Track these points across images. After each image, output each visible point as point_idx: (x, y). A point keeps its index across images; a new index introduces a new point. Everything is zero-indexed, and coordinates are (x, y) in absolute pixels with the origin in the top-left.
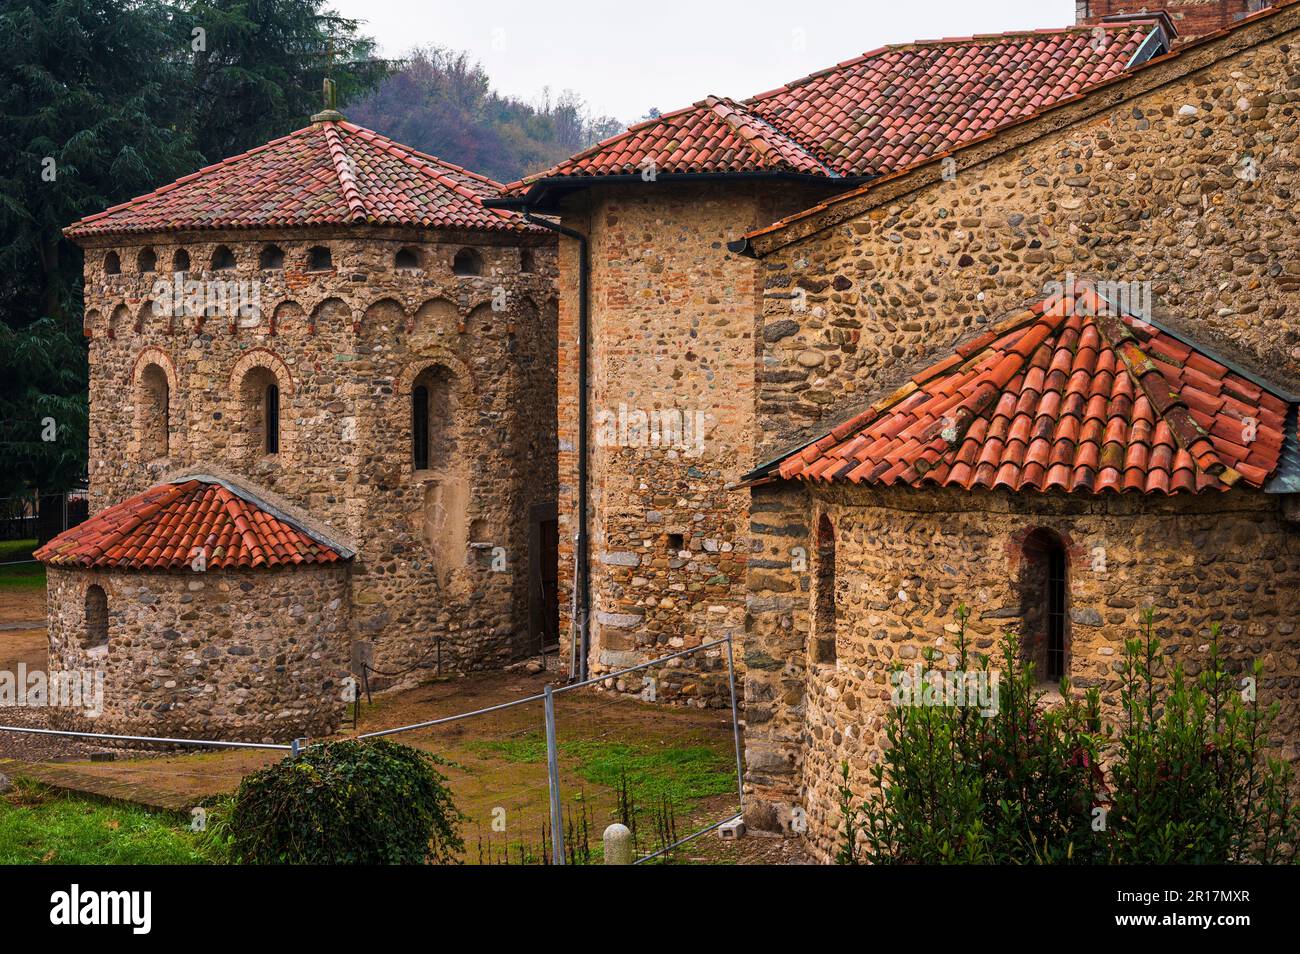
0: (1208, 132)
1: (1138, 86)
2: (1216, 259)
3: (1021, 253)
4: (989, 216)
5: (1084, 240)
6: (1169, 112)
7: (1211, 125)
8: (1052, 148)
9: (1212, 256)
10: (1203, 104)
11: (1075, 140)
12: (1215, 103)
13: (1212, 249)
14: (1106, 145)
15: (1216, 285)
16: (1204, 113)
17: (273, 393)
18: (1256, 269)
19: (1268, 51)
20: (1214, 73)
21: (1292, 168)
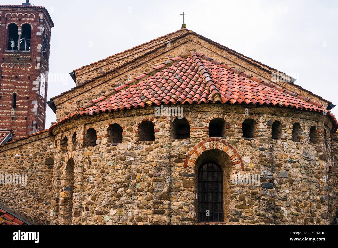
0: (22, 161)
1: (5, 148)
2: (22, 194)
6: (12, 155)
7: (23, 160)
9: (21, 193)
10: (21, 154)
12: (24, 154)
13: (21, 191)
15: (22, 200)
16: (21, 156)
18: (32, 196)
19: (38, 143)
20: (24, 147)
21: (43, 172)
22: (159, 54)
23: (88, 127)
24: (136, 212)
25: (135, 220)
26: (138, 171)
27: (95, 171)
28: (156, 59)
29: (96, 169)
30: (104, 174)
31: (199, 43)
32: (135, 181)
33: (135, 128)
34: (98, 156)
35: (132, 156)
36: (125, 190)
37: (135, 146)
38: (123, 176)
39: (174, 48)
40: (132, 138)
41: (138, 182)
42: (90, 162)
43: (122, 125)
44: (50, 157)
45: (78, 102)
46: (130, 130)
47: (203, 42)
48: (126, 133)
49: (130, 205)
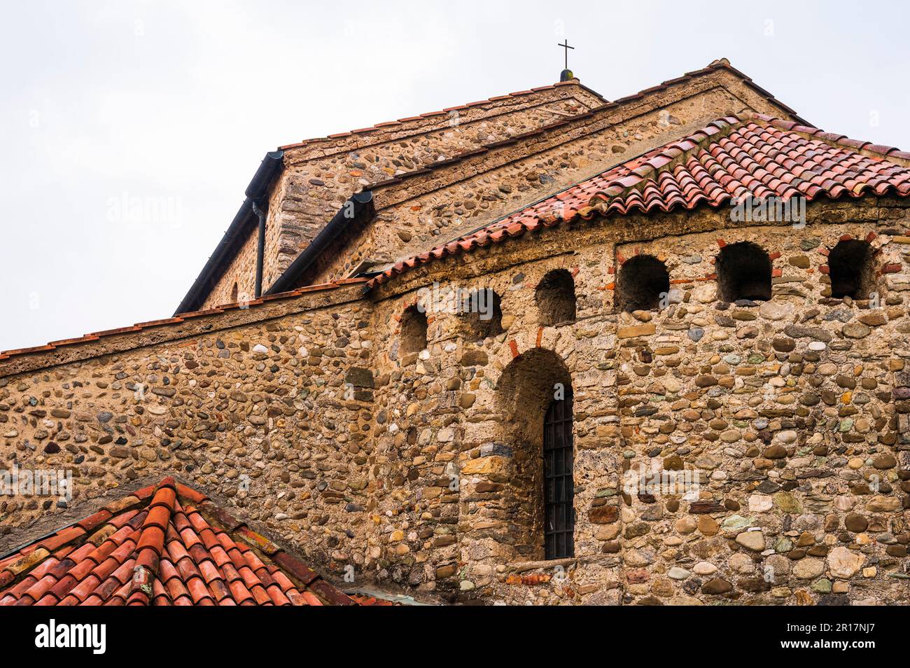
0: (275, 369)
1: (224, 322)
2: (277, 472)
3: (107, 448)
4: (79, 410)
5: (166, 443)
6: (245, 347)
7: (279, 363)
8: (144, 359)
9: (274, 469)
10: (273, 347)
11: (165, 356)
12: (282, 347)
13: (274, 463)
14: (191, 365)
15: (275, 493)
16: (273, 353)
18: (307, 483)
19: (323, 316)
20: (282, 324)
21: (338, 407)
22: (648, 108)
23: (628, 253)
24: (844, 502)
25: (842, 525)
26: (842, 383)
27: (670, 382)
28: (638, 122)
29: (677, 375)
30: (714, 390)
31: (741, 98)
32: (834, 411)
33: (818, 258)
34: (683, 338)
35: (816, 339)
36: (803, 437)
37: (823, 309)
38: (789, 397)
39: (685, 99)
40: (811, 288)
41: (845, 414)
42: (647, 356)
43: (770, 248)
44: (359, 363)
45: (439, 210)
46: (803, 264)
47: (752, 96)
48: (783, 269)
49: (823, 482)
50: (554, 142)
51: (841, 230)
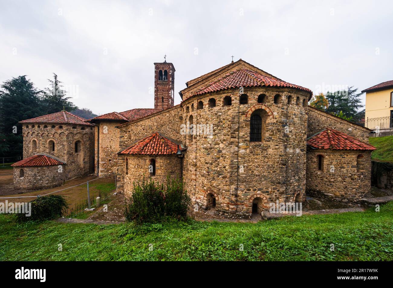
1: (162, 112)
3: (150, 129)
4: (146, 125)
5: (157, 128)
6: (166, 115)
7: (170, 117)
8: (153, 118)
9: (170, 130)
10: (169, 114)
11: (156, 117)
14: (159, 118)
15: (170, 133)
17: (54, 144)
18: (175, 131)
19: (176, 110)
20: (170, 111)
21: (178, 122)
22: (226, 70)
23: (199, 101)
24: (222, 137)
25: (222, 141)
26: (224, 119)
27: (203, 120)
28: (224, 73)
29: (203, 119)
30: (207, 121)
31: (244, 65)
32: (222, 124)
33: (222, 100)
34: (204, 113)
35: (220, 113)
36: (217, 128)
37: (222, 108)
38: (216, 122)
39: (233, 67)
40: (221, 105)
41: (223, 124)
42: (200, 116)
43: (215, 99)
44: (181, 115)
45: (192, 93)
46: (220, 101)
47: (246, 64)
48: (217, 102)
49: (220, 134)
50: (210, 79)
51: (226, 95)
